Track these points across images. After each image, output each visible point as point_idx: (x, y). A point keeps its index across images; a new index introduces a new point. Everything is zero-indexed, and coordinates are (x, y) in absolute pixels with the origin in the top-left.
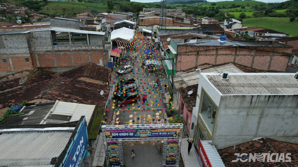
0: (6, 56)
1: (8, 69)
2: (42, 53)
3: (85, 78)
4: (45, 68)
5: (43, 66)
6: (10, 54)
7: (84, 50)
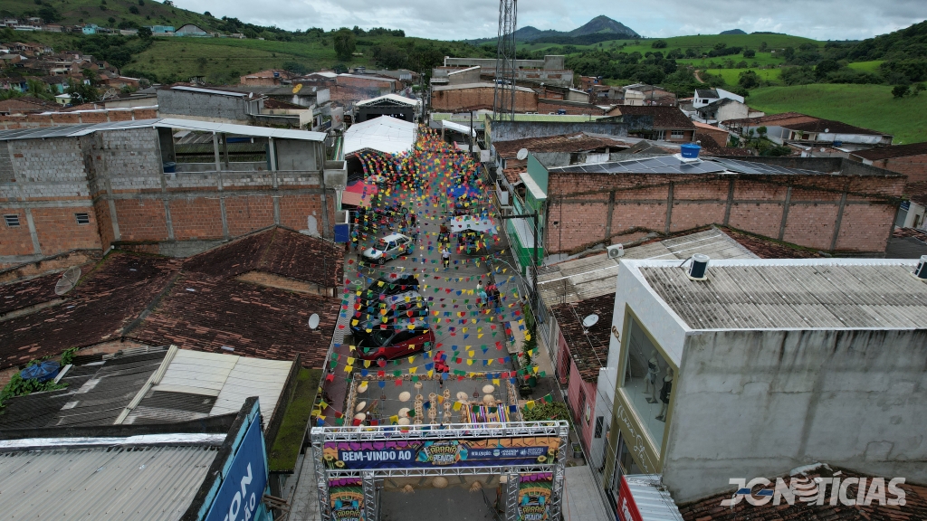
0: (16, 206)
1: (23, 245)
2: (130, 197)
3: (262, 275)
4: (138, 244)
5: (132, 237)
6: (31, 200)
7: (260, 188)
